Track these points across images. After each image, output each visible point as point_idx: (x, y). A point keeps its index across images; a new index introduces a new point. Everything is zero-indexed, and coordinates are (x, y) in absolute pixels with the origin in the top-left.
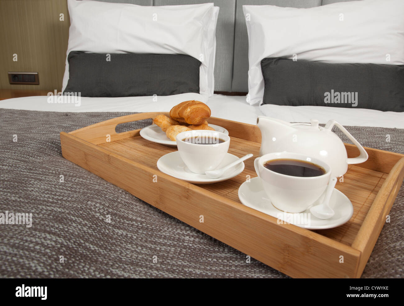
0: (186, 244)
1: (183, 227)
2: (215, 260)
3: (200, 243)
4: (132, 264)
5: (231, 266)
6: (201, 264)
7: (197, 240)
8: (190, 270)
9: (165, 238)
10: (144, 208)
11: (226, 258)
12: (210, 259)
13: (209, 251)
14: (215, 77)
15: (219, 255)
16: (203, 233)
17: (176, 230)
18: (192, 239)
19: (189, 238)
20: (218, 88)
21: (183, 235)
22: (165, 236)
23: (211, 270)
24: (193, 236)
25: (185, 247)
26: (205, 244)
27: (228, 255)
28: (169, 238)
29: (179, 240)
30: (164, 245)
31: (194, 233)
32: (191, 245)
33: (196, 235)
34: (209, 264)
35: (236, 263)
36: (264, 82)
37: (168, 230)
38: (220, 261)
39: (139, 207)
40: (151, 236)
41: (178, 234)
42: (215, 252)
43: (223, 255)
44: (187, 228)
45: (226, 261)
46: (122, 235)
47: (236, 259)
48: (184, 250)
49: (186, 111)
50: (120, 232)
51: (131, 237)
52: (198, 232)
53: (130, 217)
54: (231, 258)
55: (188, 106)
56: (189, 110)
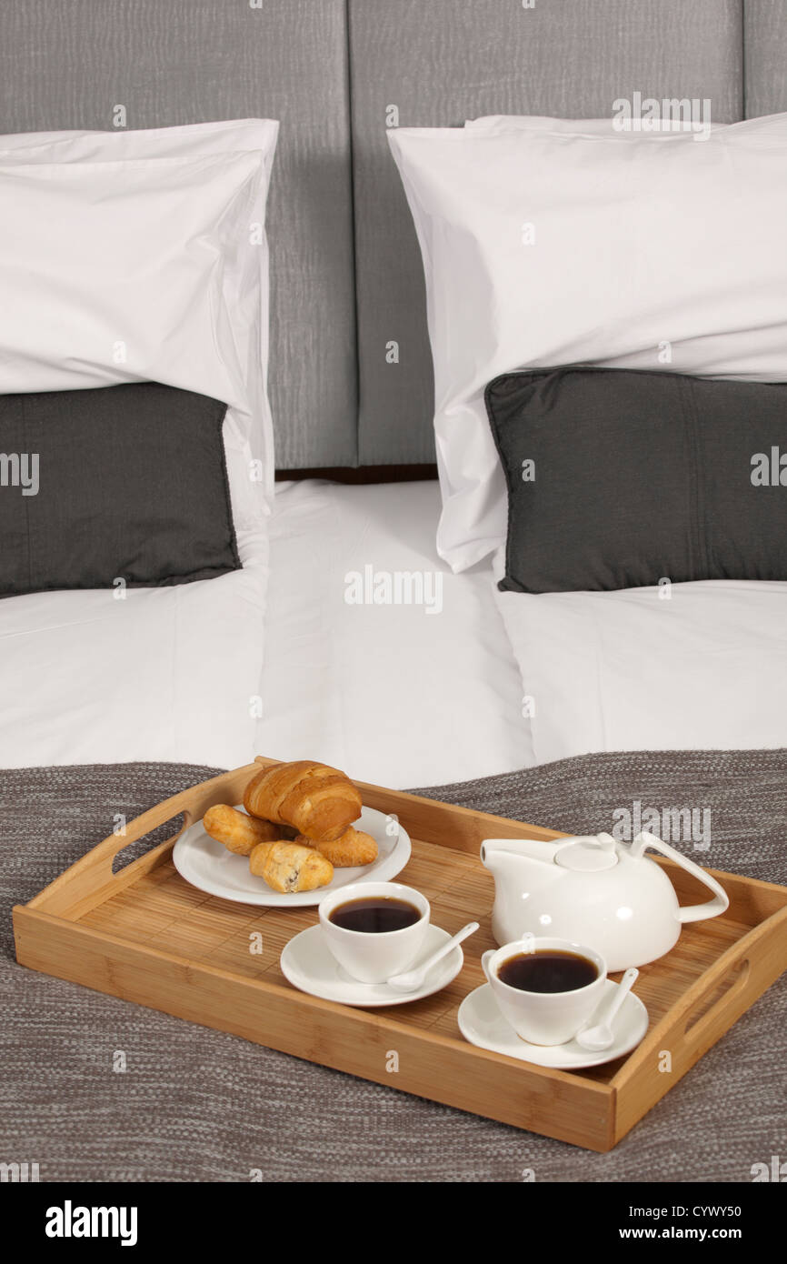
0: (385, 1110)
1: (370, 1088)
2: (434, 1125)
3: (407, 1108)
4: (317, 1139)
5: (458, 1131)
6: (414, 1131)
7: (399, 1103)
8: (402, 1139)
9: (348, 1105)
10: (288, 1063)
11: (449, 1121)
12: (426, 1125)
13: (421, 1115)
15: (438, 1118)
16: (406, 1094)
17: (362, 1094)
18: (392, 1103)
19: (387, 1103)
20: (295, 457)
21: (375, 1099)
22: (347, 1103)
23: (430, 1137)
24: (391, 1099)
25: (384, 1114)
26: (414, 1108)
27: (453, 1117)
28: (355, 1105)
29: (370, 1106)
30: (351, 1114)
31: (391, 1095)
32: (392, 1111)
33: (395, 1097)
34: (426, 1130)
35: (466, 1126)
36: (503, 477)
37: (349, 1095)
38: (442, 1125)
39: (280, 1063)
40: (326, 1104)
41: (367, 1098)
42: (431, 1115)
43: (445, 1118)
44: (378, 1089)
45: (450, 1125)
46: (281, 1106)
47: (466, 1121)
48: (384, 1119)
49: (300, 809)
50: (277, 1103)
51: (297, 1109)
52: (398, 1092)
53: (279, 1081)
54: (457, 1121)
55: (303, 794)
56: (307, 805)
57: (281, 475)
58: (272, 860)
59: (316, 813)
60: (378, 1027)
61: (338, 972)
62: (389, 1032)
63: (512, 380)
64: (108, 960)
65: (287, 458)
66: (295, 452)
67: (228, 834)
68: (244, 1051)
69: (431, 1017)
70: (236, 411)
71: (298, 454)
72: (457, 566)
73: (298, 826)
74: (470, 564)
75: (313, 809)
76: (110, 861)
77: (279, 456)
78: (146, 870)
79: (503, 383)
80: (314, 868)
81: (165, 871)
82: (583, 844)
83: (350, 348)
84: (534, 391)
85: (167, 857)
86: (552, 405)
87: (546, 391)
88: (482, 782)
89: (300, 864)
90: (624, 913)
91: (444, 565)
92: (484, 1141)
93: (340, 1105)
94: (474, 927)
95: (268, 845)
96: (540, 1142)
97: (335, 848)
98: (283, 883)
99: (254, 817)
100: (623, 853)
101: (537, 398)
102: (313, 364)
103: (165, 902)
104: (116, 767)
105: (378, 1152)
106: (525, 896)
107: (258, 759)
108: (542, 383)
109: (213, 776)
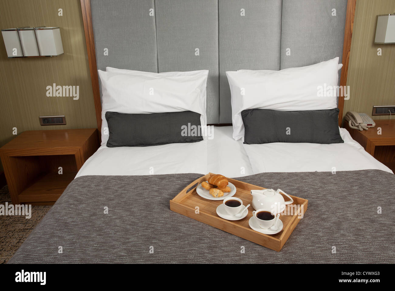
5: (250, 245)
7: (239, 239)
9: (230, 239)
11: (248, 243)
13: (243, 241)
15: (246, 242)
16: (240, 237)
18: (238, 239)
19: (236, 239)
25: (236, 241)
28: (231, 239)
30: (231, 241)
36: (244, 125)
37: (230, 237)
39: (217, 231)
40: (226, 239)
41: (233, 238)
43: (248, 242)
44: (235, 236)
47: (251, 243)
50: (217, 239)
51: (221, 240)
52: (238, 237)
53: (217, 234)
55: (219, 181)
56: (219, 183)
57: (208, 125)
58: (213, 191)
59: (221, 184)
61: (227, 213)
63: (246, 111)
64: (186, 210)
66: (210, 121)
67: (206, 187)
68: (210, 228)
69: (243, 222)
70: (202, 115)
72: (236, 139)
73: (218, 186)
74: (238, 139)
76: (186, 192)
77: (207, 122)
78: (192, 192)
79: (244, 111)
80: (221, 193)
81: (195, 193)
82: (268, 191)
83: (218, 106)
84: (249, 112)
85: (195, 190)
86: (252, 115)
87: (251, 112)
89: (218, 192)
91: (234, 139)
92: (255, 247)
93: (228, 239)
94: (249, 205)
95: (213, 189)
96: (266, 248)
97: (224, 189)
98: (215, 196)
99: (210, 184)
100: (275, 192)
101: (249, 114)
102: (213, 108)
103: (195, 198)
104: (186, 174)
105: (236, 249)
106: (259, 200)
107: (209, 173)
108: (250, 111)
109: (203, 176)
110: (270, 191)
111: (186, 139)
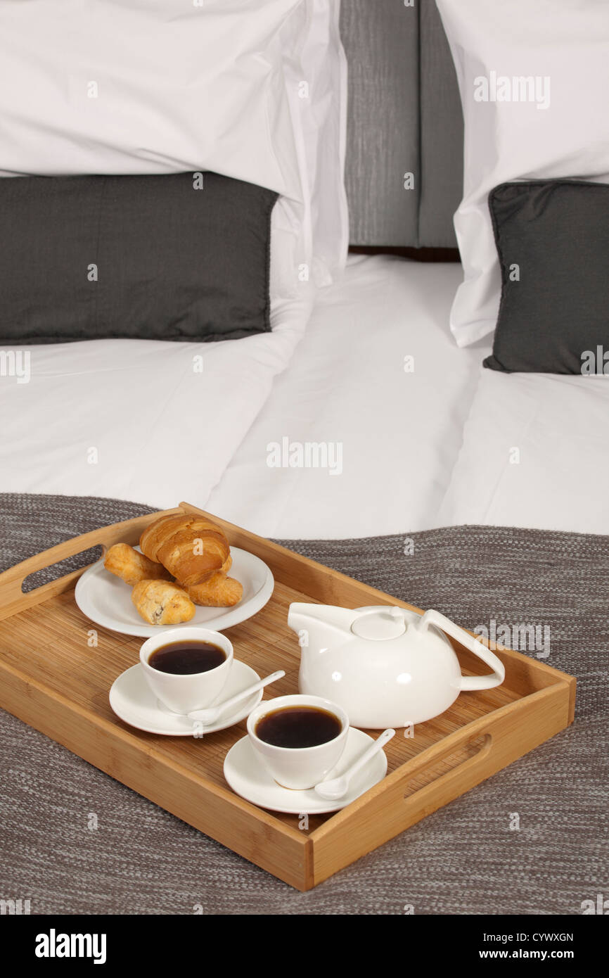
0: (147, 827)
1: (145, 805)
2: (181, 845)
3: (165, 826)
4: (78, 845)
6: (162, 848)
7: (162, 822)
8: (147, 854)
10: (90, 774)
11: (195, 844)
12: (175, 844)
13: (176, 835)
14: (350, 196)
16: (171, 815)
17: (135, 809)
18: (156, 821)
19: (151, 820)
20: (366, 237)
21: (144, 815)
22: (119, 816)
23: (173, 856)
24: (156, 817)
25: (145, 830)
26: (171, 827)
27: (200, 840)
28: (125, 819)
29: (137, 821)
31: (160, 814)
32: (153, 828)
33: (162, 815)
34: (173, 849)
35: (207, 850)
36: (500, 270)
38: (187, 847)
39: (82, 773)
41: (138, 814)
42: (182, 836)
43: (193, 840)
44: (151, 807)
45: (194, 847)
46: (62, 813)
47: (208, 845)
48: (143, 834)
49: (170, 557)
50: (59, 809)
51: (74, 816)
52: (166, 812)
53: (71, 789)
54: (201, 844)
56: (176, 554)
57: (354, 250)
58: (146, 596)
59: (182, 561)
60: (149, 756)
62: (156, 762)
63: (512, 189)
65: (360, 238)
66: (366, 232)
68: (59, 759)
70: (288, 199)
71: (369, 234)
72: (462, 341)
73: (169, 568)
74: (473, 340)
75: (180, 557)
76: (20, 583)
77: (353, 233)
79: (504, 190)
80: (176, 606)
81: (67, 596)
84: (527, 199)
86: (541, 213)
87: (537, 201)
88: (372, 541)
89: (165, 602)
90: (404, 678)
91: (453, 340)
92: (213, 866)
93: (113, 817)
94: (280, 674)
95: (147, 582)
96: (257, 874)
97: (203, 590)
98: (150, 616)
100: (411, 626)
101: (531, 201)
102: (383, 159)
103: (62, 621)
104: (74, 499)
105: (121, 862)
106: (322, 651)
107: (182, 505)
108: (536, 193)
109: (145, 514)
110: (391, 618)
111: (179, 320)
